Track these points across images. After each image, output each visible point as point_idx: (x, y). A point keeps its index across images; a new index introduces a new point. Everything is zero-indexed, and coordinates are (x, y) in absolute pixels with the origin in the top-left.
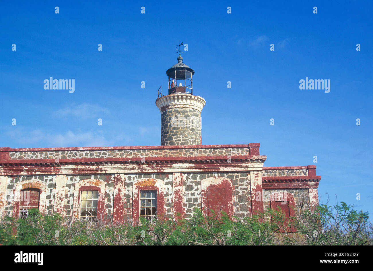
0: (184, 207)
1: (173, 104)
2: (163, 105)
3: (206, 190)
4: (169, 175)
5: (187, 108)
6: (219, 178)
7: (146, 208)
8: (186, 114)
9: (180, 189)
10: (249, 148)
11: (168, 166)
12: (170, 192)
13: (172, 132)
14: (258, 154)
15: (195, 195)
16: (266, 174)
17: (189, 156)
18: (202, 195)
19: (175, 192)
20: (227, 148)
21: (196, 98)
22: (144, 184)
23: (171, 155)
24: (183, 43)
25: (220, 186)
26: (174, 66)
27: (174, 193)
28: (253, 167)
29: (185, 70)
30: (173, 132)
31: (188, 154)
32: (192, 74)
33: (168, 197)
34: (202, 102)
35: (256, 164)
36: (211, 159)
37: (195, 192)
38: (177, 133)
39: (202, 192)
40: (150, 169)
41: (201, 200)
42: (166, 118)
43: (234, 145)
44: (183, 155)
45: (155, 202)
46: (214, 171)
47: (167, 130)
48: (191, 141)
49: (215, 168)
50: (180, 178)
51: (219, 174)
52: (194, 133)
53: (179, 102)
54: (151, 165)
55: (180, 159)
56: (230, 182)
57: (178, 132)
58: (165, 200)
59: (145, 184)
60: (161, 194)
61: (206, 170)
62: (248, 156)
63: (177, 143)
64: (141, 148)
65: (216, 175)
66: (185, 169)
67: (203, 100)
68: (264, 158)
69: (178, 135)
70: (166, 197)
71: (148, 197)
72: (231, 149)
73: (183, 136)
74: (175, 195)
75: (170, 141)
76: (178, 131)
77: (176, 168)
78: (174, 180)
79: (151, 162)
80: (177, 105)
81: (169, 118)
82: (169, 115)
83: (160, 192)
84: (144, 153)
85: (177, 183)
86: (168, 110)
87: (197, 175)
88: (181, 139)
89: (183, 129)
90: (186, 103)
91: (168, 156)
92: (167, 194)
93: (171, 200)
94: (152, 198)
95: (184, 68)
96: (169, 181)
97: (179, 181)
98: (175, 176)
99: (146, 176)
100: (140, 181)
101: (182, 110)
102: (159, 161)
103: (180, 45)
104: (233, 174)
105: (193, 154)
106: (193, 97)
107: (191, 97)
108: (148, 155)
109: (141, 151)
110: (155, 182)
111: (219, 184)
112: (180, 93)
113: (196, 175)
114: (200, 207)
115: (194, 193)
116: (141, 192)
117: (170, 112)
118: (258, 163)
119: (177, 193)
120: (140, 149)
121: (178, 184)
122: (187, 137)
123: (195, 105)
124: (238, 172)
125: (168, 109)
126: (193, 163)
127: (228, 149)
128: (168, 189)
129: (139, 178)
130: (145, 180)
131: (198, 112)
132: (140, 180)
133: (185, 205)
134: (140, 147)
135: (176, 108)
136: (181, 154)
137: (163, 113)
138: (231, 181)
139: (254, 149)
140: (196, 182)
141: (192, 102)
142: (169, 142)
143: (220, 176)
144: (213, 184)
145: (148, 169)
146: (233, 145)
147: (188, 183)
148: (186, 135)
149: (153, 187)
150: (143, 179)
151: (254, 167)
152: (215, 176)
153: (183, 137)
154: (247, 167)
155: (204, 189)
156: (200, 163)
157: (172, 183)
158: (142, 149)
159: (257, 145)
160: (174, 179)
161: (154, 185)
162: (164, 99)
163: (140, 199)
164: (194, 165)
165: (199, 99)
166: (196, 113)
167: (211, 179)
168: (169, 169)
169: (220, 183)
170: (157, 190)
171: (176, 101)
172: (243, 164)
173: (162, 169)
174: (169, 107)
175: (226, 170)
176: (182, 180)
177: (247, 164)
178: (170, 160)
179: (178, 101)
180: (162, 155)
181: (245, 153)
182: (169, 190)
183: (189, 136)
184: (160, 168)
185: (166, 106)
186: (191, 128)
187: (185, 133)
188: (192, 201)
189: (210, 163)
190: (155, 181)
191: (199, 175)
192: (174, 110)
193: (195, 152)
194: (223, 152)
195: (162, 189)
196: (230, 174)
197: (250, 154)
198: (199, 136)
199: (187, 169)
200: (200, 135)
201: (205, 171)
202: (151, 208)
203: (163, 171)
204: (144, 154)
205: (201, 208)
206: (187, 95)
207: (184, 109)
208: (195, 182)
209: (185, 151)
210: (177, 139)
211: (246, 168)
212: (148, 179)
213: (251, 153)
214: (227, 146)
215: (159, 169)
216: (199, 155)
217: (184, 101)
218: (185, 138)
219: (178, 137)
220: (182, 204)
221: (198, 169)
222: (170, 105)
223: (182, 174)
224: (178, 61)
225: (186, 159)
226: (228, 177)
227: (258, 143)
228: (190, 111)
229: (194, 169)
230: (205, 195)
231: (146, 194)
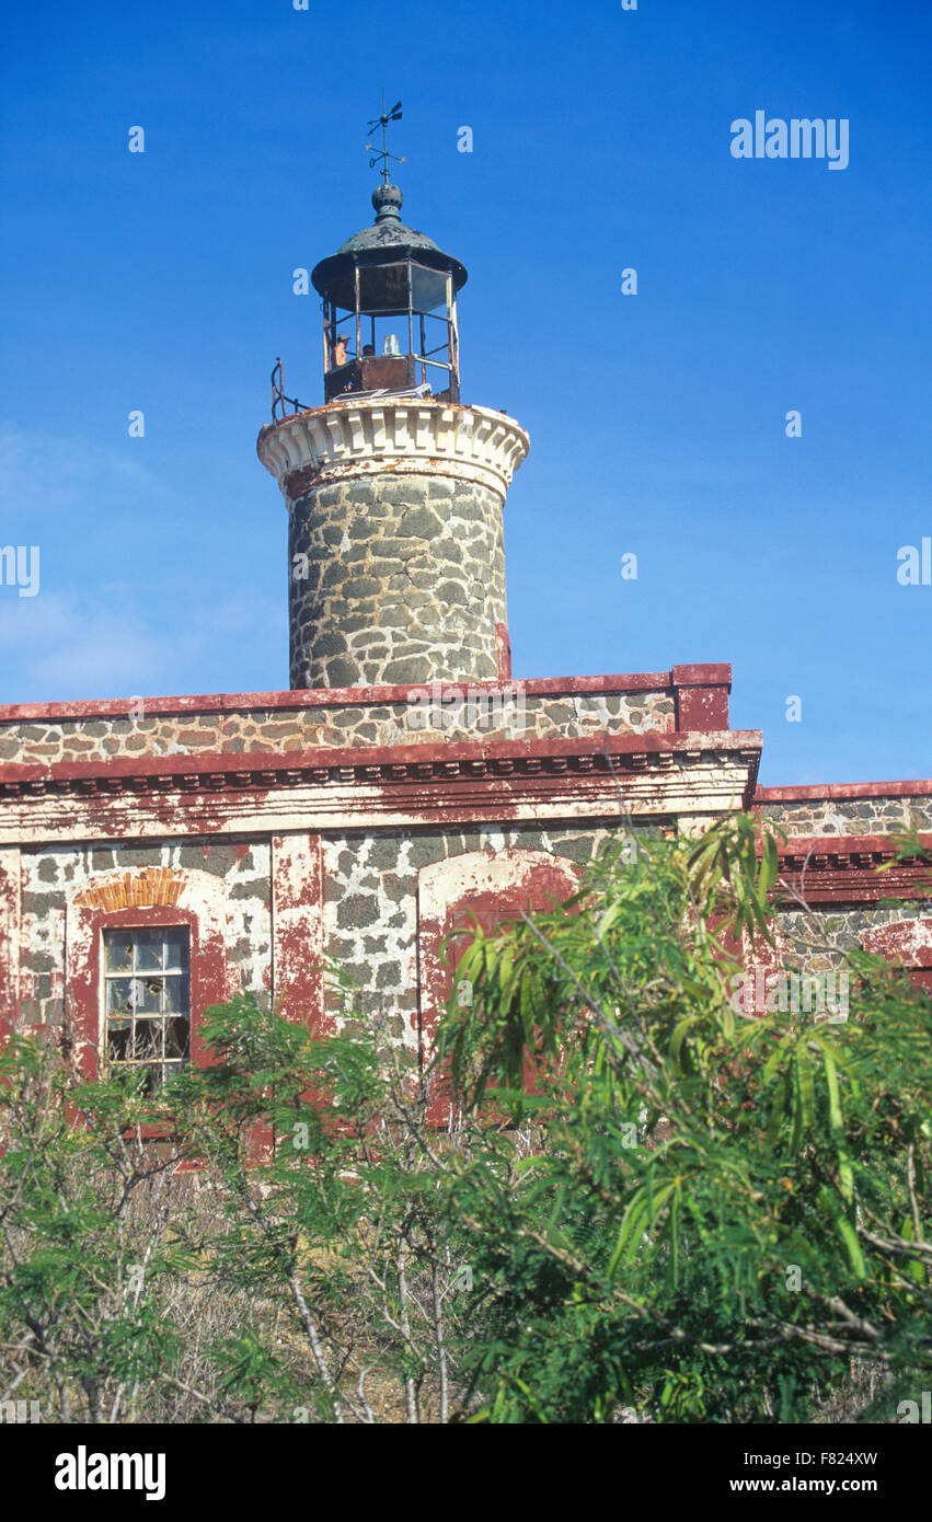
0: (329, 1014)
1: (344, 457)
2: (294, 461)
3: (441, 923)
4: (252, 849)
5: (420, 473)
6: (510, 856)
7: (135, 1022)
8: (415, 507)
9: (310, 918)
10: (671, 690)
11: (244, 799)
12: (258, 937)
13: (340, 607)
14: (721, 723)
15: (385, 950)
16: (840, 822)
17: (356, 743)
18: (424, 948)
19: (281, 935)
20: (556, 696)
21: (468, 418)
22: (122, 896)
23: (262, 740)
24: (399, 105)
25: (517, 898)
26: (350, 240)
27: (276, 940)
28: (689, 792)
29: (411, 265)
30: (347, 607)
31: (352, 736)
32: (449, 282)
33: (245, 964)
34: (504, 438)
35: (705, 776)
36: (463, 756)
37: (386, 931)
38: (369, 615)
39: (422, 934)
40: (149, 820)
41: (419, 972)
42: (307, 534)
43: (593, 680)
44: (322, 743)
45: (180, 988)
46: (483, 819)
47: (316, 599)
48: (444, 654)
49: (487, 802)
50: (310, 861)
51: (514, 836)
52: (458, 612)
53: (372, 442)
54: (155, 799)
55: (306, 765)
56: (570, 875)
57: (370, 608)
58: (231, 980)
59: (128, 899)
60: (210, 947)
61: (441, 819)
62: (667, 736)
63: (366, 666)
64: (102, 709)
65: (497, 840)
66: (332, 812)
67: (508, 429)
68: (751, 743)
69: (371, 622)
70: (236, 960)
71: (144, 964)
72: (578, 700)
73: (398, 630)
74: (284, 949)
75: (333, 658)
76: (372, 602)
77: (287, 807)
78: (280, 870)
79: (153, 782)
80: (363, 464)
81: (324, 532)
82: (323, 519)
83: (204, 935)
84: (122, 738)
85: (290, 888)
86: (319, 493)
87: (399, 843)
88: (389, 644)
89: (395, 592)
90: (411, 450)
91: (247, 749)
92: (243, 948)
93: (265, 979)
94: (167, 971)
95: (400, 252)
96: (252, 880)
97: (304, 880)
98: (281, 853)
99: (134, 857)
100: (101, 883)
101: (392, 486)
102: (194, 775)
103: (384, 121)
104: (589, 834)
105: (378, 734)
106: (447, 416)
107: (436, 413)
108: (143, 745)
109: (104, 727)
110: (178, 884)
111: (513, 886)
112: (381, 391)
113: (391, 842)
114: (415, 1011)
115: (383, 938)
116: (111, 942)
117: (329, 500)
118: (718, 774)
119: (294, 939)
120: (101, 717)
121: (297, 896)
122: (422, 634)
123: (466, 457)
124: (611, 822)
125: (317, 484)
126: (374, 782)
127: (562, 701)
128: (248, 919)
129: (95, 869)
130: (128, 875)
131: (482, 497)
132: (104, 878)
133: (335, 1002)
134: (102, 703)
135: (357, 476)
136: (311, 736)
137: (294, 505)
138: (573, 868)
139: (697, 697)
140: (390, 880)
141: (446, 439)
142: (324, 662)
143: (519, 846)
144: (481, 888)
145: (142, 821)
146: (588, 678)
147: (352, 886)
148: (416, 621)
149: (170, 911)
150: (120, 872)
151: (697, 796)
152: (491, 847)
153: (396, 637)
154: (659, 794)
155: (430, 917)
156: (411, 780)
157: (265, 890)
158: (109, 718)
159: (714, 678)
160: (276, 866)
161: (175, 900)
162: (296, 431)
163: (103, 974)
164: (377, 792)
165: (487, 425)
166: (468, 498)
167: (473, 862)
168: (249, 816)
169: (519, 884)
170: (186, 927)
171: (358, 440)
172: (640, 780)
173: (215, 818)
174: (324, 476)
175: (547, 811)
176: (320, 873)
177: (658, 780)
178: (253, 769)
179: (369, 437)
180: (213, 744)
181: (650, 719)
182: (251, 927)
183: (428, 628)
184: (204, 811)
185: (308, 469)
186: (443, 587)
187: (410, 613)
188: (373, 980)
189: (463, 777)
190: (182, 880)
191: (406, 846)
192: (347, 491)
193: (389, 723)
194: (534, 716)
195: (214, 920)
196: (569, 835)
197: (680, 727)
198: (488, 623)
199: (345, 812)
200: (498, 620)
201: (437, 821)
202: (159, 1019)
203: (219, 827)
204: (123, 743)
205: (420, 1016)
206: (417, 403)
207: (405, 480)
208: (385, 881)
209: (336, 720)
210: (368, 647)
211: (653, 798)
212: (144, 869)
213: (682, 718)
214: (557, 688)
215: (200, 818)
216: (407, 738)
217: (402, 436)
218: (410, 642)
219: (368, 634)
220: (321, 994)
221: (403, 810)
222: (327, 461)
223: (317, 841)
224: (375, 214)
225: (334, 763)
226: (560, 850)
227: (722, 665)
228: (438, 492)
229: (378, 810)
230: (435, 947)
231: (135, 948)
